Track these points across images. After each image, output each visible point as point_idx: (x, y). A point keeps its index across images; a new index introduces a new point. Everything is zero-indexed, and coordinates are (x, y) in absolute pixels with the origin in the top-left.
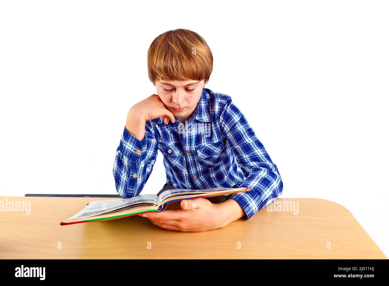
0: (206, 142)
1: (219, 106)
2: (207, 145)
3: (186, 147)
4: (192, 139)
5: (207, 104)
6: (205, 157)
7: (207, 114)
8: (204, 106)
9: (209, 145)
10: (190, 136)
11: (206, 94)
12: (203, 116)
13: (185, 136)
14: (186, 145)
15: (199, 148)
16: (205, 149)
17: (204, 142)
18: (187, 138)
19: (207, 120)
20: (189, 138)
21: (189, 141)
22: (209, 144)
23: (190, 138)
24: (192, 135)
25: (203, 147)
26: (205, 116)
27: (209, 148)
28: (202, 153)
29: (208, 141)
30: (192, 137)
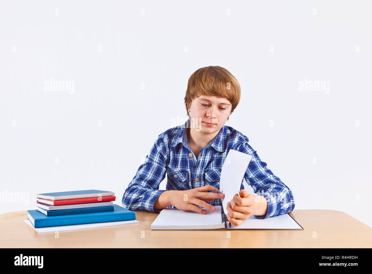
0: (215, 167)
1: (238, 139)
2: (214, 170)
3: (198, 170)
4: (205, 163)
5: (226, 138)
6: (211, 180)
7: (223, 145)
8: (222, 138)
9: (217, 171)
10: (204, 161)
11: (227, 130)
12: (219, 147)
13: (200, 160)
14: (198, 169)
15: (207, 172)
16: (212, 173)
17: (213, 167)
18: (201, 162)
19: (221, 150)
20: (202, 162)
21: (202, 165)
22: (216, 169)
23: (204, 162)
24: (206, 160)
25: (211, 171)
26: (220, 146)
27: (215, 173)
28: (209, 176)
29: (216, 166)
30: (205, 162)
